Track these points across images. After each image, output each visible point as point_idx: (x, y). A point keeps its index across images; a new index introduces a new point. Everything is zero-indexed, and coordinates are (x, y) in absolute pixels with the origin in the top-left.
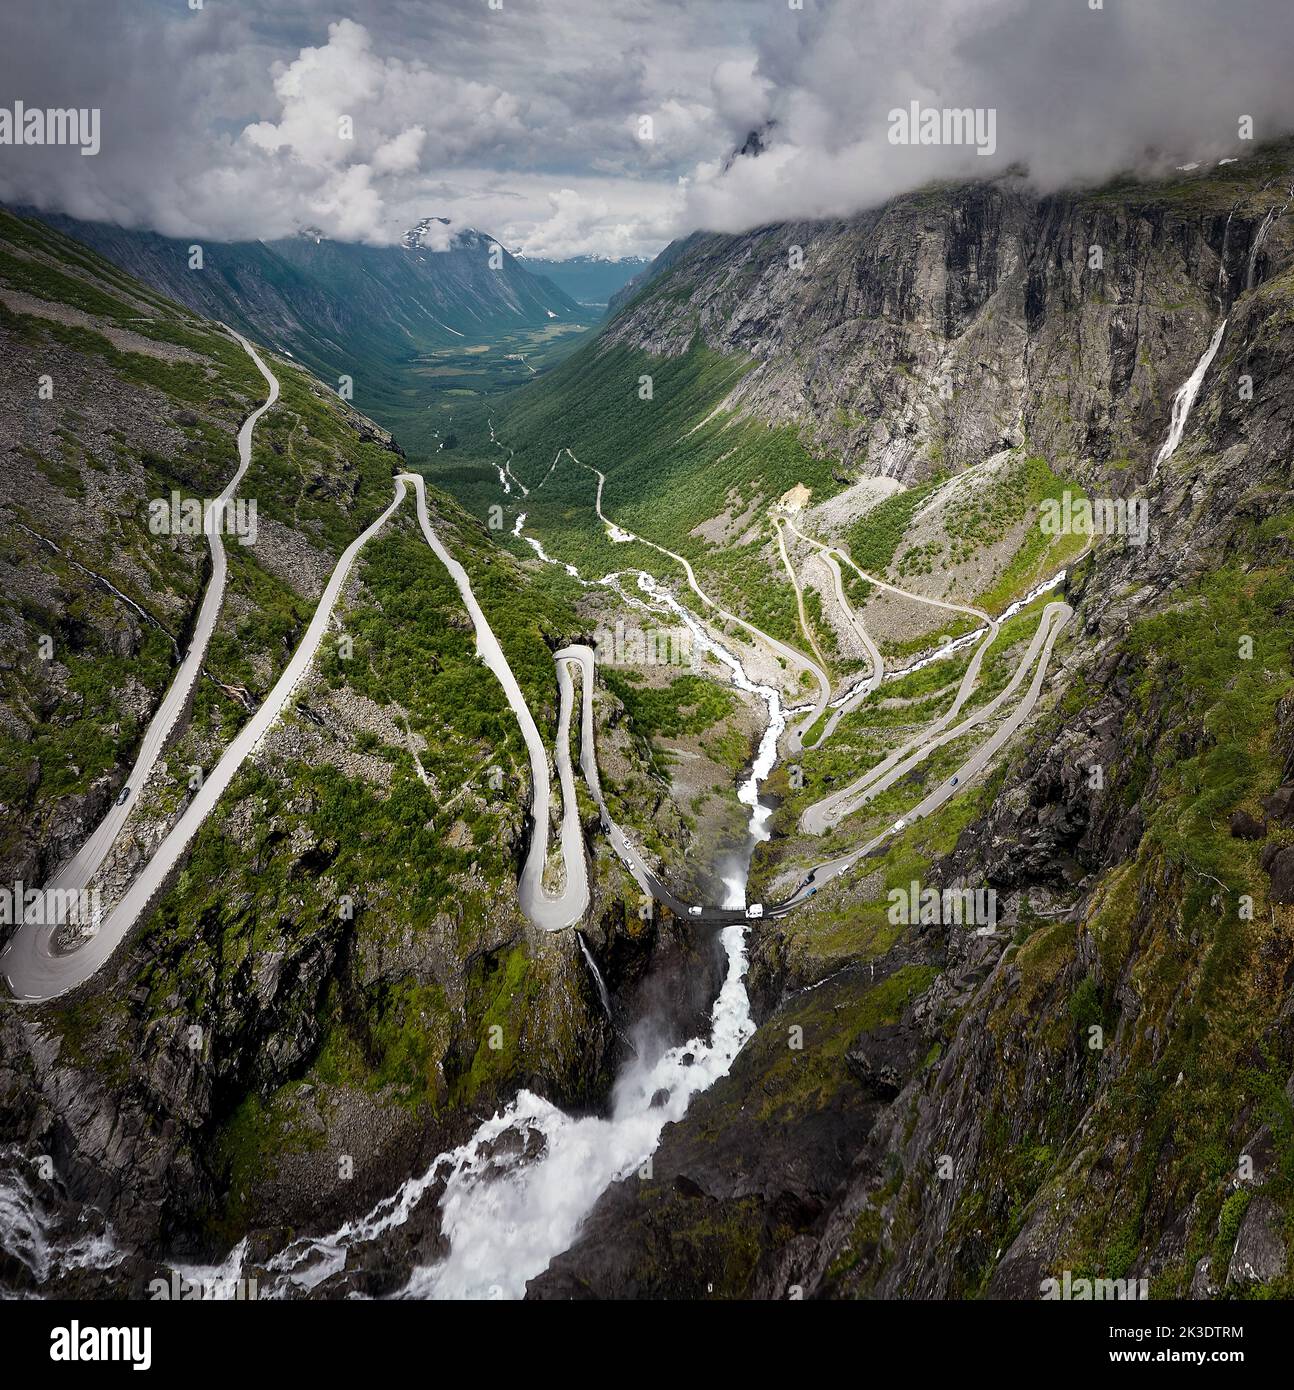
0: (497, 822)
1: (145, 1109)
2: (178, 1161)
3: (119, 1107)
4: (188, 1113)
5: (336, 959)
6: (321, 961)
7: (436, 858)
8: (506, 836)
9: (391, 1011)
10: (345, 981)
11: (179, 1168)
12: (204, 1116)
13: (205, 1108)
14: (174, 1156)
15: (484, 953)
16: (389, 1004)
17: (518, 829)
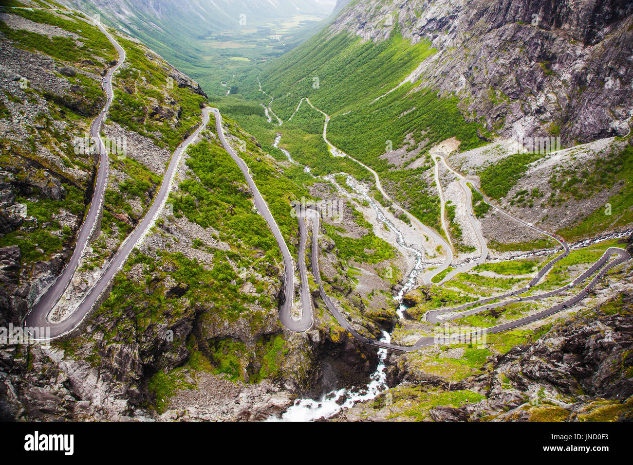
0: (267, 285)
1: (111, 373)
2: (131, 389)
3: (99, 373)
4: (133, 375)
5: (193, 329)
6: (186, 329)
7: (237, 296)
8: (273, 291)
9: (221, 349)
10: (198, 337)
11: (133, 391)
12: (141, 376)
13: (140, 372)
14: (130, 387)
15: (264, 335)
16: (220, 347)
17: (278, 289)
